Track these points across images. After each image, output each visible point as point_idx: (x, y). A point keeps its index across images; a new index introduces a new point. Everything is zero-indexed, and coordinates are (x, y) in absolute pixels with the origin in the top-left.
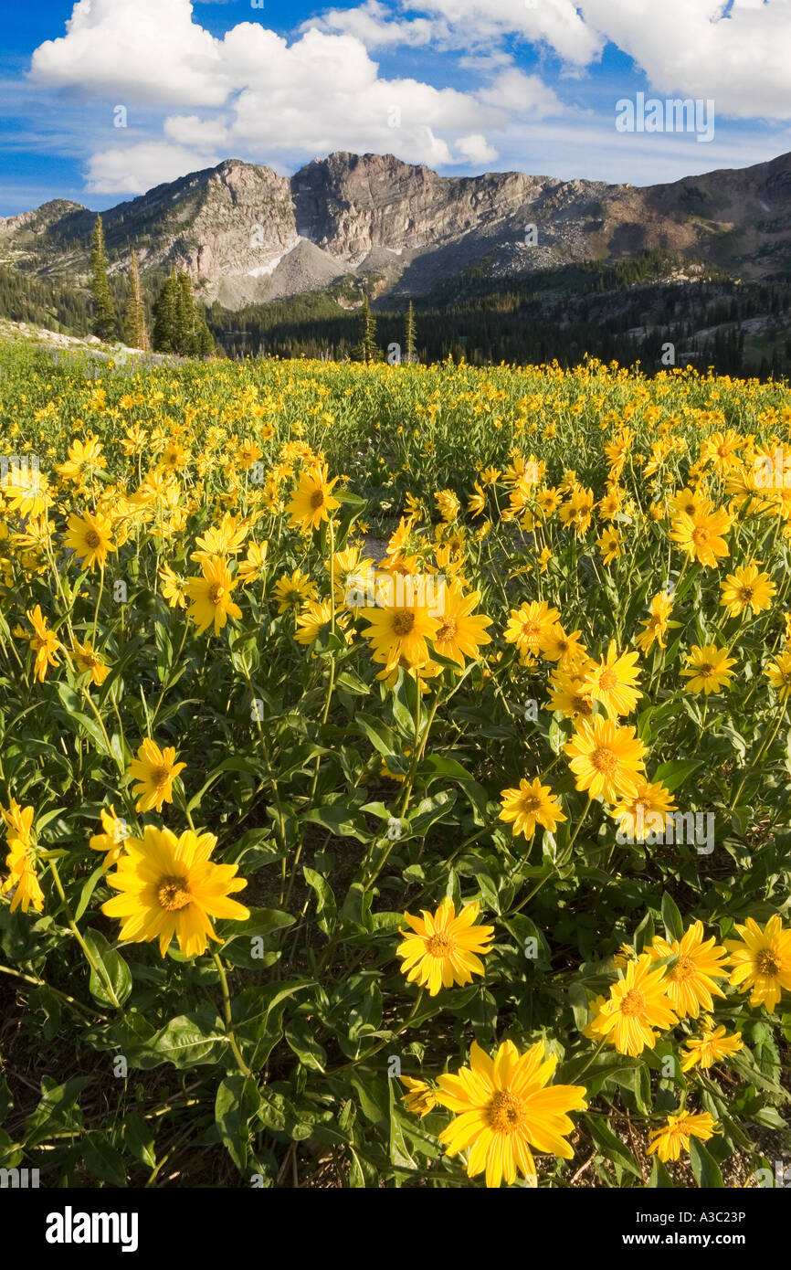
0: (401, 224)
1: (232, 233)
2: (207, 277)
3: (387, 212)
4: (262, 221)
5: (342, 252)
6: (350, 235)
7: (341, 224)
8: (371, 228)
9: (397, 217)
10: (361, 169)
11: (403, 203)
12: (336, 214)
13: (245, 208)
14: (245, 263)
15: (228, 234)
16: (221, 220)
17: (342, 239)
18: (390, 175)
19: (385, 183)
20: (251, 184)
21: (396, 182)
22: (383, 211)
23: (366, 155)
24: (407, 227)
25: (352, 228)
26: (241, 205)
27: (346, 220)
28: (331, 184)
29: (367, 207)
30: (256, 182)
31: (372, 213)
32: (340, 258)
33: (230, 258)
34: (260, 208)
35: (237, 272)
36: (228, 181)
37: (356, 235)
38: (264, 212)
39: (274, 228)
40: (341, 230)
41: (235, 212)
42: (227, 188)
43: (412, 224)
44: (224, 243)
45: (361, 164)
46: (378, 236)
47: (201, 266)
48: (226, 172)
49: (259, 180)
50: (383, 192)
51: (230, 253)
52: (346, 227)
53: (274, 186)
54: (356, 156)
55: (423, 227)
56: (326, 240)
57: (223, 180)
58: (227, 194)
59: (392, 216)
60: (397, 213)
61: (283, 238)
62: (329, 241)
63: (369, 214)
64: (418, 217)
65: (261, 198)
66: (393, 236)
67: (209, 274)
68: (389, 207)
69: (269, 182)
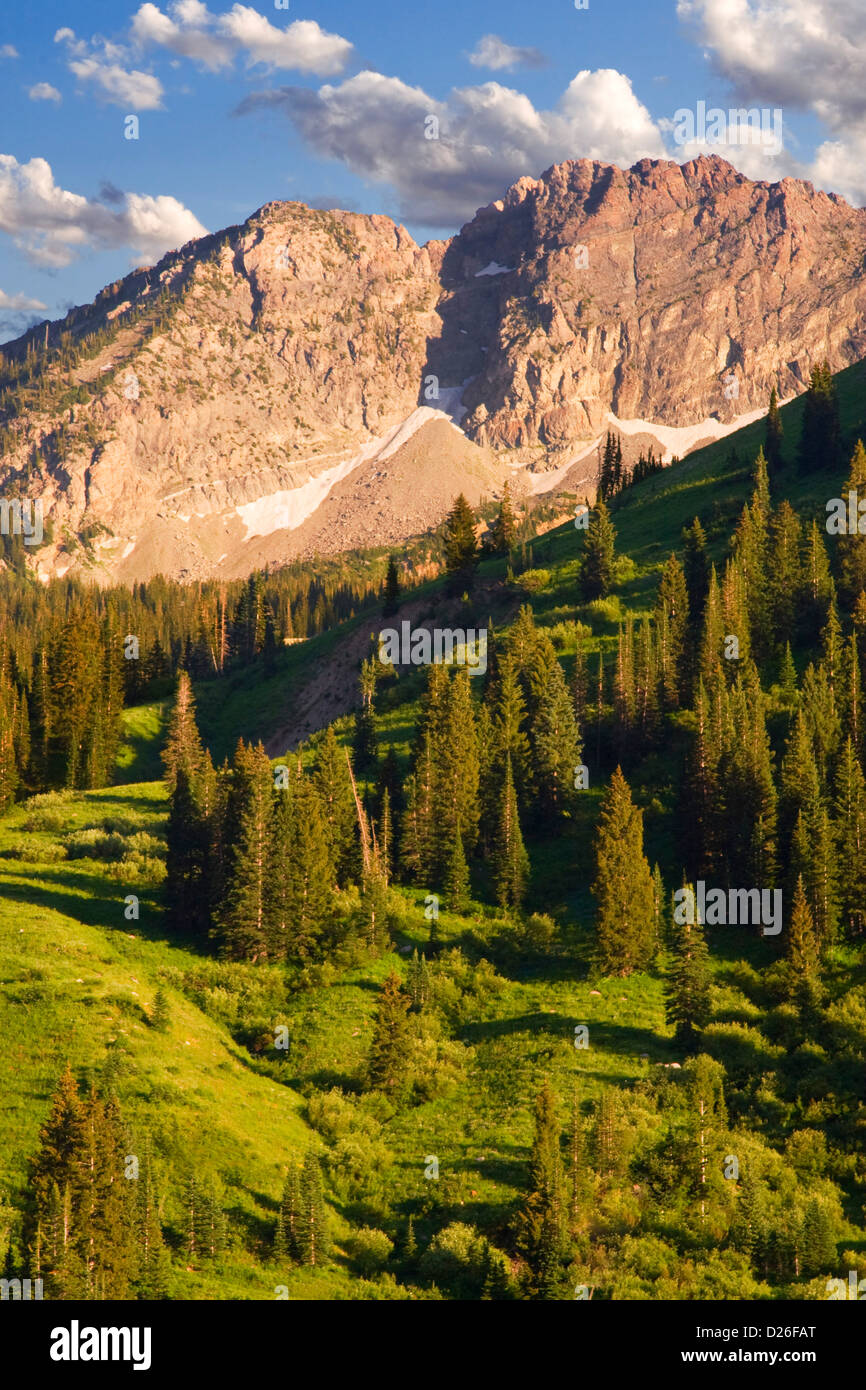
0: (707, 353)
1: (222, 404)
2: (104, 520)
3: (666, 325)
4: (321, 368)
5: (519, 443)
6: (545, 396)
7: (522, 368)
8: (618, 372)
9: (695, 337)
10: (617, 206)
11: (715, 296)
12: (513, 342)
13: (279, 335)
14: (238, 485)
15: (205, 409)
16: (199, 371)
17: (522, 408)
18: (698, 220)
19: (680, 240)
20: (311, 270)
21: (710, 238)
22: (655, 323)
23: (637, 168)
24: (722, 362)
25: (550, 377)
26: (270, 329)
27: (537, 355)
28: (531, 255)
29: (612, 312)
30: (328, 264)
31: (624, 332)
32: (511, 463)
33: (196, 472)
34: (324, 336)
35: (204, 509)
36: (248, 262)
37: (559, 397)
38: (332, 346)
39: (353, 389)
40: (520, 383)
41: (250, 347)
42: (246, 284)
43: (736, 355)
44: (189, 432)
45: (617, 196)
46: (637, 393)
47: (94, 493)
48: (250, 239)
49: (338, 258)
50: (668, 267)
51: (198, 457)
52: (533, 377)
53: (379, 270)
54: (610, 171)
55: (768, 359)
56: (482, 411)
57: (238, 264)
58: (241, 300)
59: (680, 338)
60: (696, 324)
61: (373, 411)
62: (491, 416)
63: (614, 335)
64: (754, 333)
65: (335, 305)
66: (676, 393)
67: (115, 514)
68: (674, 311)
69: (365, 259)
